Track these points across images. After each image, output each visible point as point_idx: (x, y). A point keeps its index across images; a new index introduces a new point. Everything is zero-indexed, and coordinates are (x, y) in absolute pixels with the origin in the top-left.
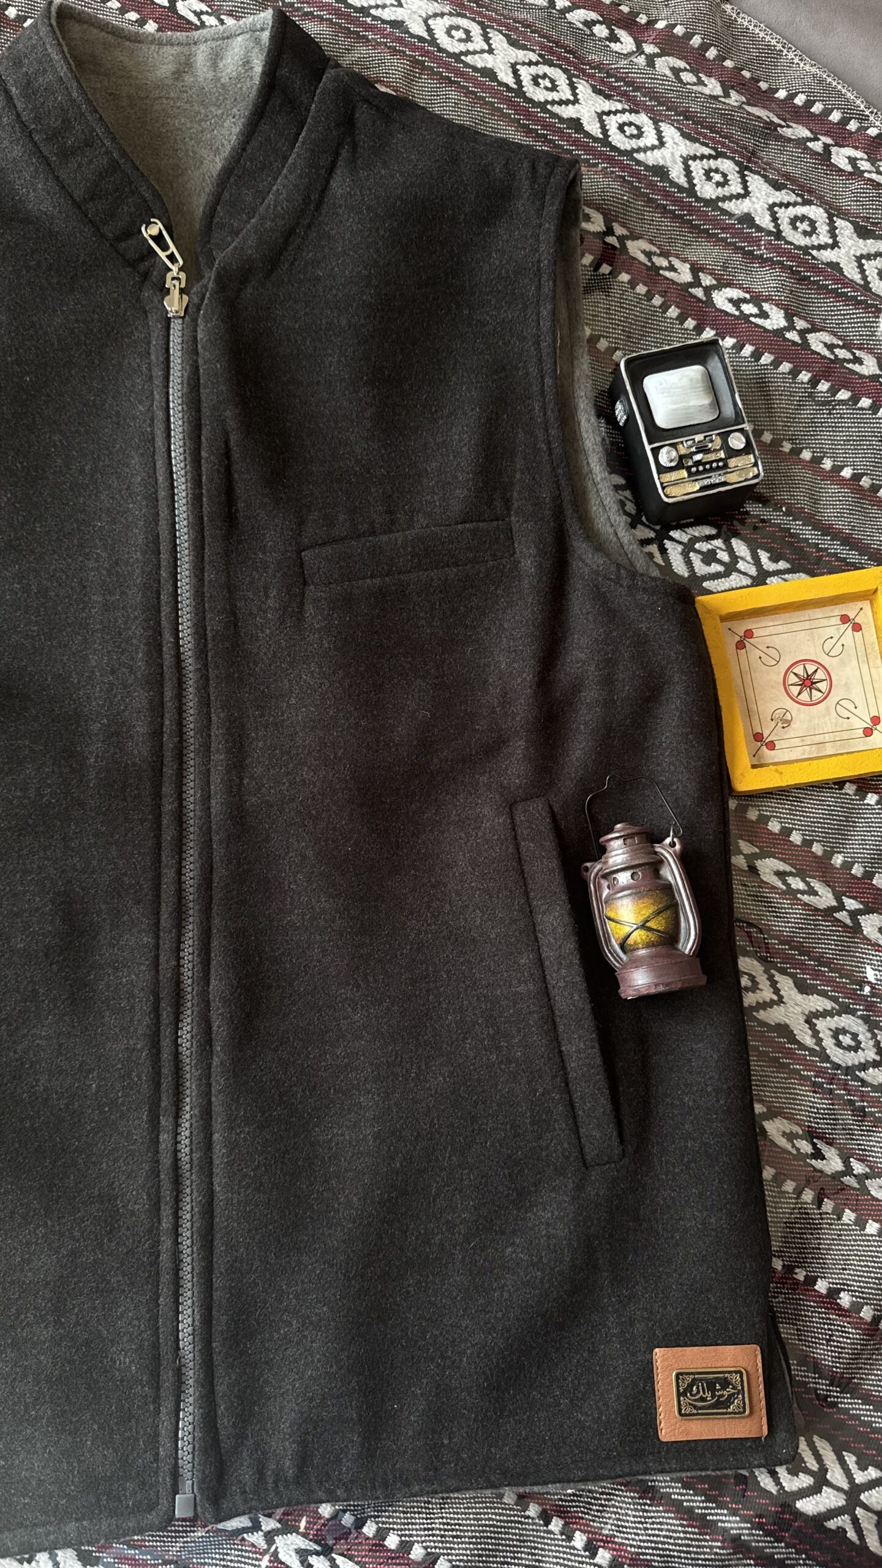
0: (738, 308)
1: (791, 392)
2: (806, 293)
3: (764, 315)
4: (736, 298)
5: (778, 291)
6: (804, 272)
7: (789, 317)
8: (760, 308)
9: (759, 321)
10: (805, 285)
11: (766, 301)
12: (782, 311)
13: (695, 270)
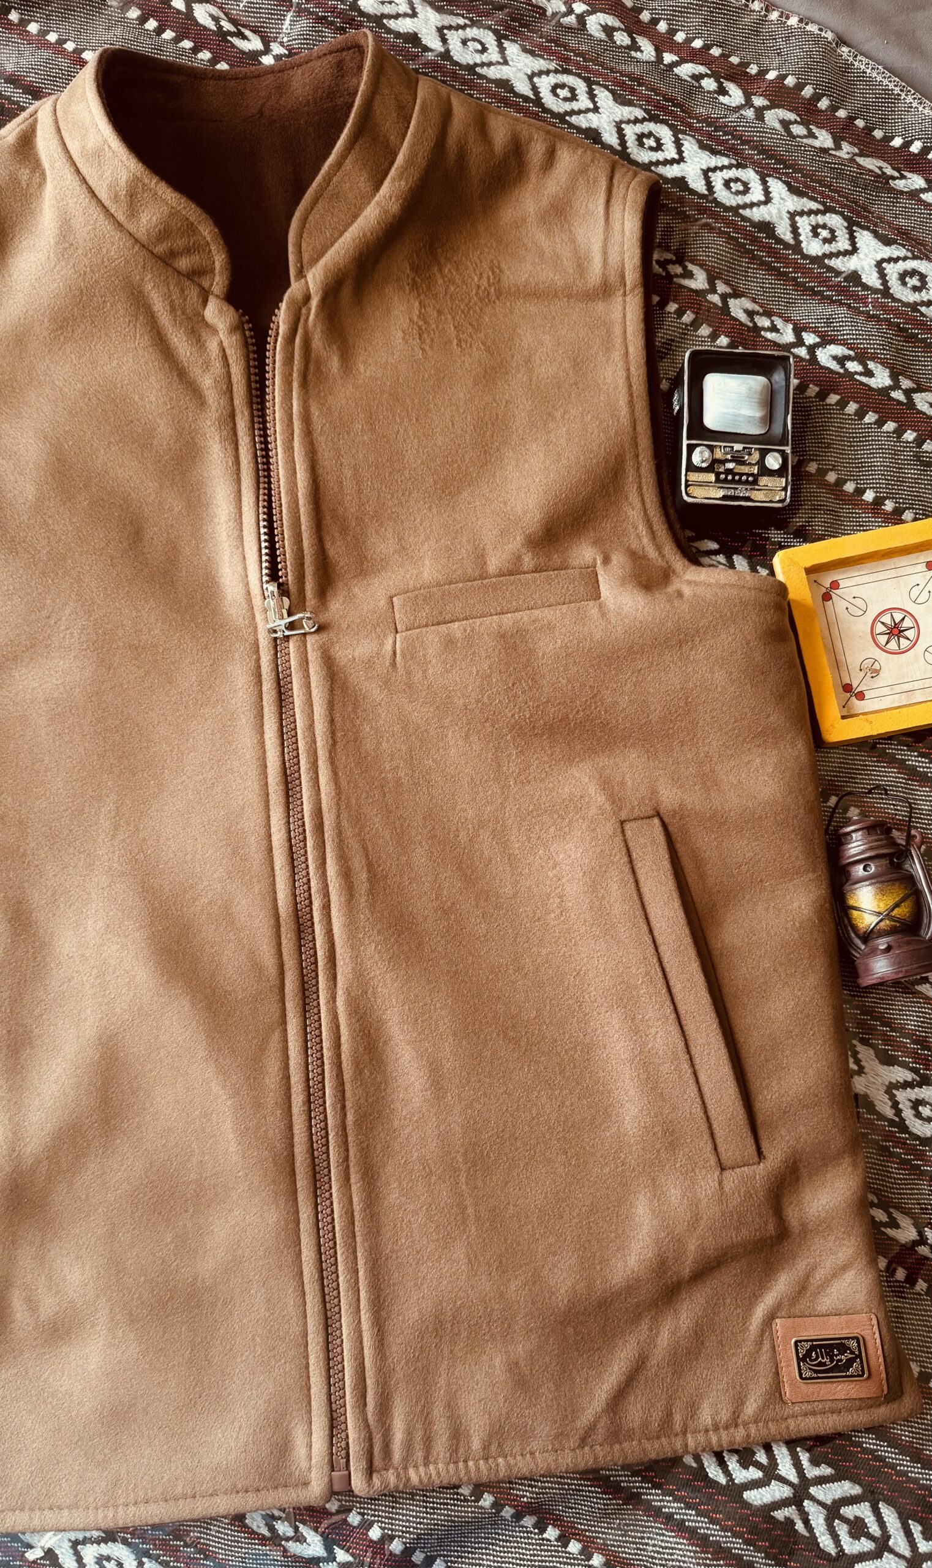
0: (843, 366)
1: (895, 450)
2: (913, 351)
3: (869, 374)
4: (840, 355)
5: (884, 349)
6: (912, 329)
7: (894, 376)
8: (865, 366)
9: (864, 379)
10: (912, 342)
11: (873, 359)
12: (888, 370)
13: (798, 330)
